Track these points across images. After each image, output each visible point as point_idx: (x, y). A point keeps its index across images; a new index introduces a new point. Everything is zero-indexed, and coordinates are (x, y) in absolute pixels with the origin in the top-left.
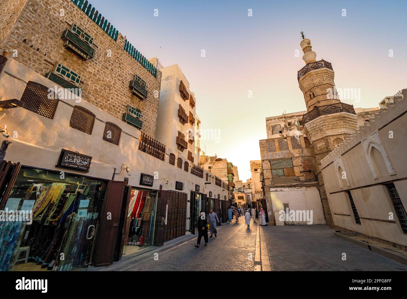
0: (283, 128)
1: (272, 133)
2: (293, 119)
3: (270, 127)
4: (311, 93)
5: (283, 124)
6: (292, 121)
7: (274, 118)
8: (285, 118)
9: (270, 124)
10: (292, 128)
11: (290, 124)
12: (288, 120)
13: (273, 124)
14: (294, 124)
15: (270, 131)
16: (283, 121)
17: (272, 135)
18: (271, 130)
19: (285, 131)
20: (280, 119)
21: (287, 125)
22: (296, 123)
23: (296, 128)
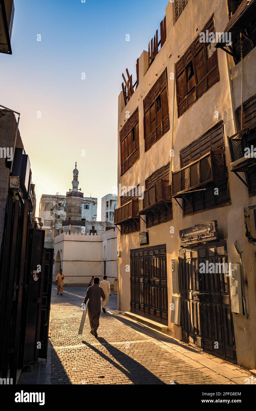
0: (54, 207)
1: (44, 209)
2: (63, 201)
3: (44, 204)
4: (70, 209)
5: (54, 204)
6: (62, 202)
7: (49, 196)
8: (57, 198)
9: (44, 201)
10: (61, 208)
11: (60, 204)
12: (59, 201)
13: (47, 202)
14: (63, 206)
15: (43, 207)
16: (55, 200)
17: (44, 211)
18: (45, 206)
19: (55, 210)
20: (53, 198)
21: (58, 205)
22: (64, 205)
23: (63, 209)
